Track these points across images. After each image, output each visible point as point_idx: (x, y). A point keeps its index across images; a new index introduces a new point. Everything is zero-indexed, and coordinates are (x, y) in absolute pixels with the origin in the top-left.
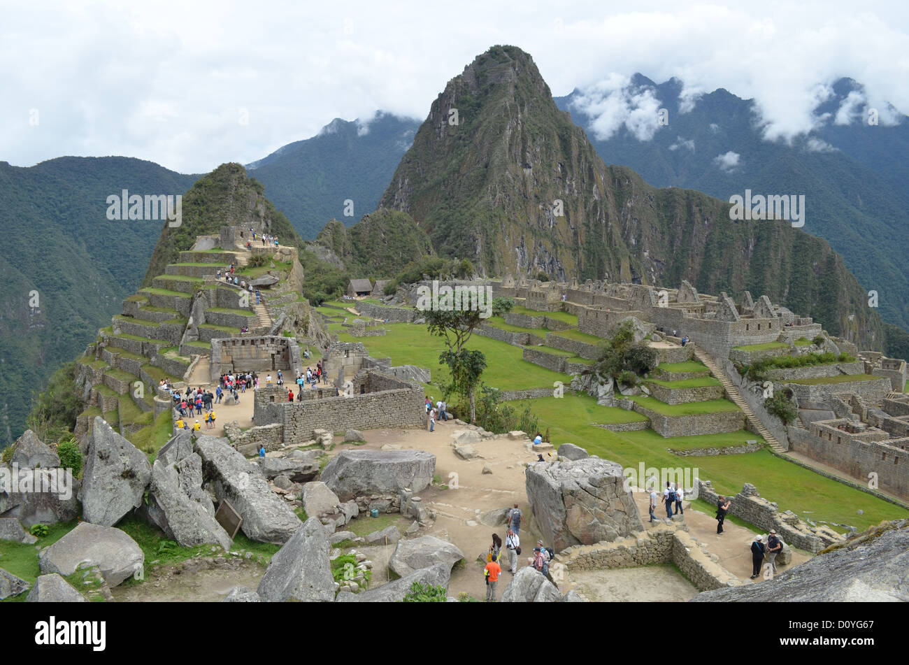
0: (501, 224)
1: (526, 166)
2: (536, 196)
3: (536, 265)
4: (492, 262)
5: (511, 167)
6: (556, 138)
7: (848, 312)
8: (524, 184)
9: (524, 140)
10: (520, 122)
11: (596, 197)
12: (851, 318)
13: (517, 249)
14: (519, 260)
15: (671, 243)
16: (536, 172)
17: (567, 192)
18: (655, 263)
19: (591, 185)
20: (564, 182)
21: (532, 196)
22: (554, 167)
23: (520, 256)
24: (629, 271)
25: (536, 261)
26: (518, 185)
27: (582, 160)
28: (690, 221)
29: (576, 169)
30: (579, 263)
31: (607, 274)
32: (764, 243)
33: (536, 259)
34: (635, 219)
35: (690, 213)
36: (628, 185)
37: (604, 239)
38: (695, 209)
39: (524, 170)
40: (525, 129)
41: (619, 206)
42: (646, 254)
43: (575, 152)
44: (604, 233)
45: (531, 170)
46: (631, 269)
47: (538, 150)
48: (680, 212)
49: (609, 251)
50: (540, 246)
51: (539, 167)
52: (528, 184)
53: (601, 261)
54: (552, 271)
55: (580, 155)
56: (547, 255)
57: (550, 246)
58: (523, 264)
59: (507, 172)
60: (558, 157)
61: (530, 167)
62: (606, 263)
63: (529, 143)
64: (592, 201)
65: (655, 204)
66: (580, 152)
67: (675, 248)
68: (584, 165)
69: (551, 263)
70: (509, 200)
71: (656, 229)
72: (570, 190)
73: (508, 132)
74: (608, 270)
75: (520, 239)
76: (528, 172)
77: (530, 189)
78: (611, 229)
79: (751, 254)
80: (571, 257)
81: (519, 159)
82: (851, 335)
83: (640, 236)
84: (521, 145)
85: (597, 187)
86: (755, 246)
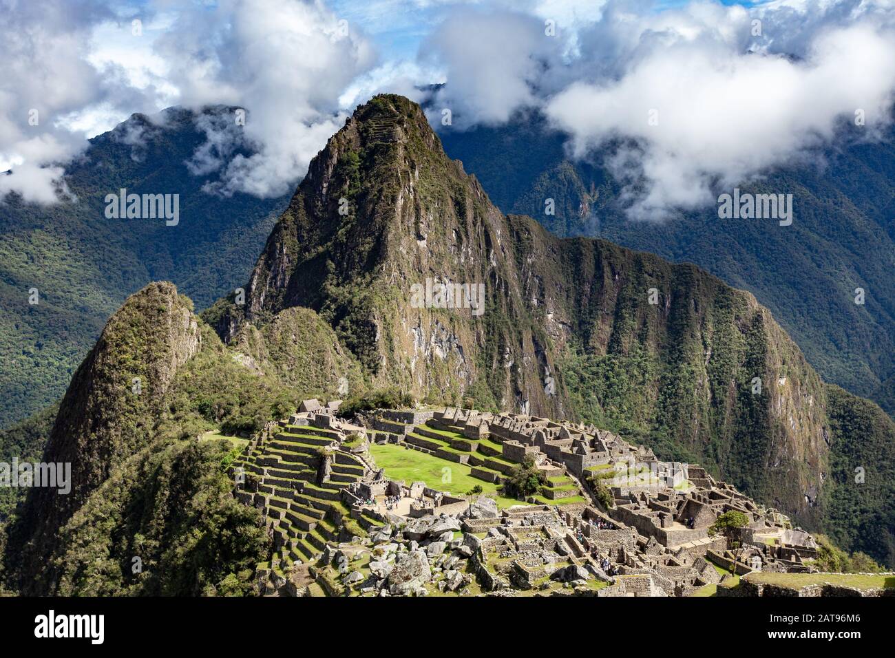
0: (398, 306)
1: (420, 237)
2: (431, 269)
3: (433, 344)
4: (392, 350)
5: (404, 242)
6: (450, 201)
7: (778, 375)
8: (418, 258)
9: (417, 209)
10: (412, 190)
11: (494, 264)
12: (783, 381)
13: (414, 331)
14: (416, 342)
15: (578, 301)
16: (429, 243)
17: (463, 261)
18: (560, 326)
19: (488, 251)
20: (459, 249)
21: (427, 270)
22: (448, 234)
23: (417, 337)
24: (531, 343)
25: (433, 340)
26: (412, 258)
27: (479, 224)
28: (599, 277)
29: (471, 235)
30: (478, 339)
31: (508, 349)
32: (681, 301)
33: (433, 337)
34: (537, 276)
35: (598, 266)
36: (528, 239)
37: (504, 310)
38: (605, 263)
39: (418, 242)
40: (418, 197)
41: (519, 263)
42: (550, 316)
43: (470, 215)
44: (504, 302)
45: (425, 241)
46: (534, 340)
47: (431, 218)
48: (588, 267)
49: (509, 323)
50: (437, 323)
51: (433, 236)
52: (422, 256)
53: (501, 335)
54: (450, 349)
55: (475, 218)
56: (444, 332)
57: (446, 323)
58: (420, 345)
59: (401, 248)
60: (453, 223)
61: (424, 239)
62: (507, 337)
63: (423, 212)
64: (489, 268)
65: (559, 257)
66: (475, 214)
67: (582, 308)
68: (480, 229)
69: (449, 340)
70: (405, 278)
71: (561, 287)
72: (466, 258)
73: (400, 202)
74: (509, 344)
75: (417, 320)
76: (422, 244)
77: (424, 262)
78: (511, 299)
79: (667, 313)
80: (469, 332)
81: (413, 231)
82: (783, 400)
83: (543, 295)
84: (414, 215)
85: (495, 253)
86: (672, 303)
